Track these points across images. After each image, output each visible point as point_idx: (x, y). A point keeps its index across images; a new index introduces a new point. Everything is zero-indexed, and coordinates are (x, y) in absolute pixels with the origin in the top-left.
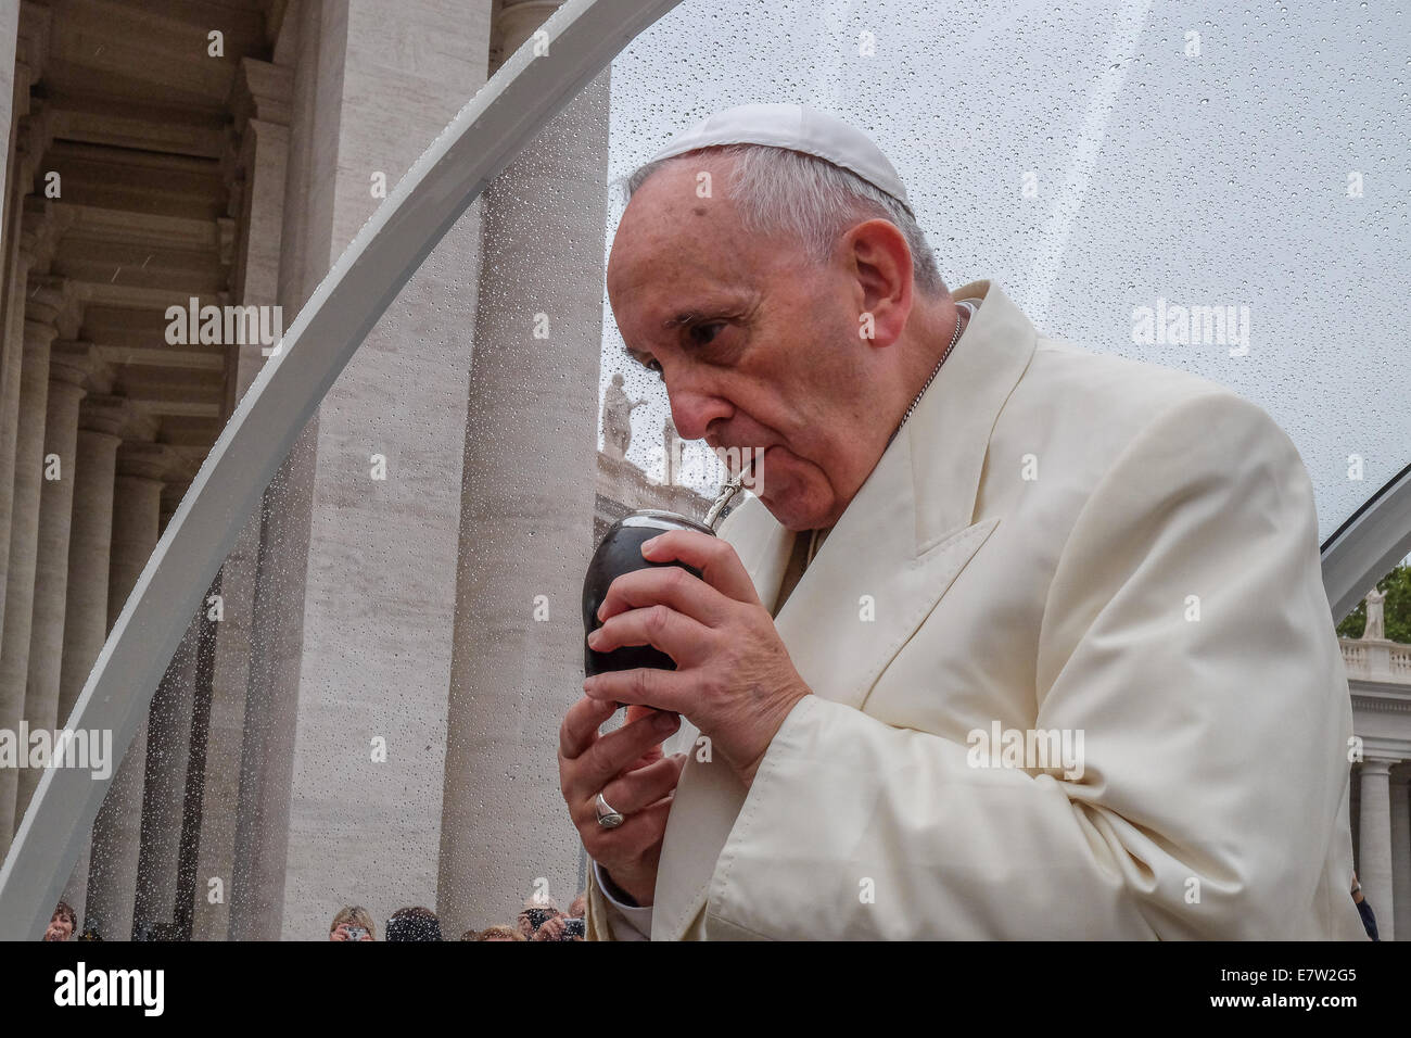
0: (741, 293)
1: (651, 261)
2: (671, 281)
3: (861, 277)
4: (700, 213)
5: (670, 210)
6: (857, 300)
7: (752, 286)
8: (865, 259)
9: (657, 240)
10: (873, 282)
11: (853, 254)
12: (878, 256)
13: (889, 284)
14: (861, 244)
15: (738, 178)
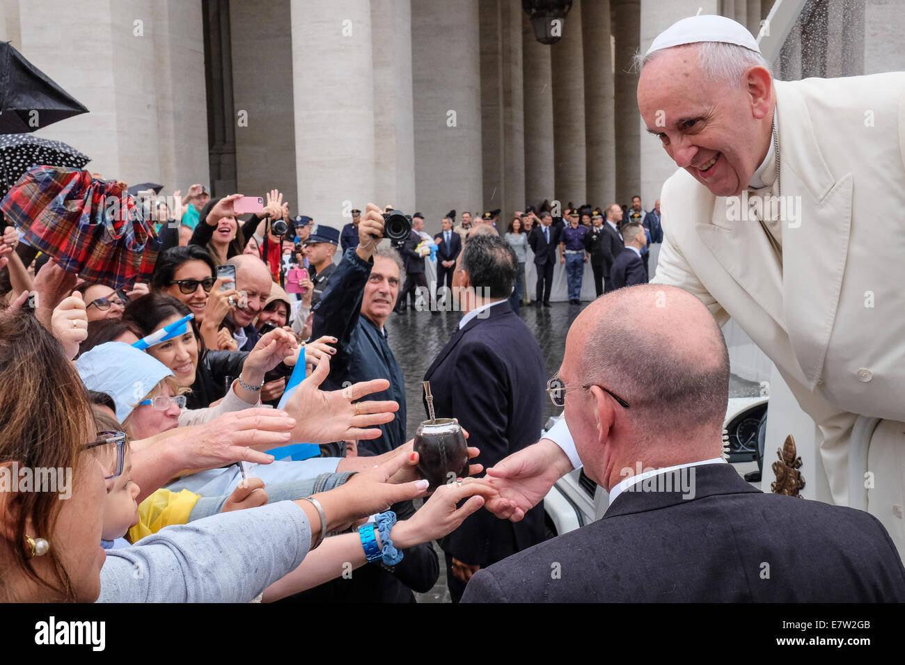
0: (706, 108)
1: (667, 97)
2: (677, 105)
3: (750, 91)
4: (687, 75)
5: (672, 74)
6: (750, 101)
7: (710, 104)
8: (751, 83)
9: (668, 88)
10: (754, 92)
11: (748, 81)
12: (757, 81)
13: (761, 92)
14: (750, 76)
15: (702, 57)
